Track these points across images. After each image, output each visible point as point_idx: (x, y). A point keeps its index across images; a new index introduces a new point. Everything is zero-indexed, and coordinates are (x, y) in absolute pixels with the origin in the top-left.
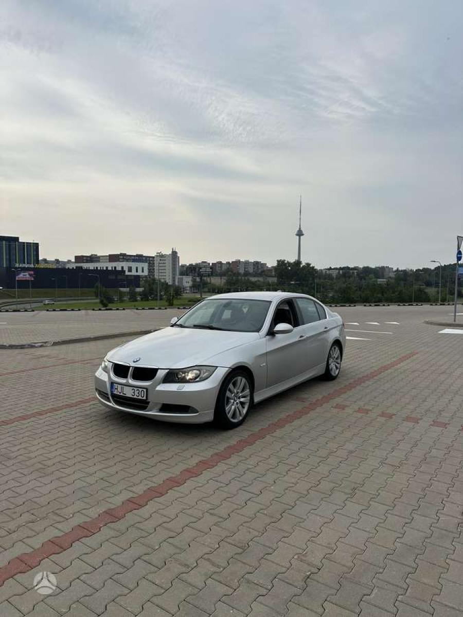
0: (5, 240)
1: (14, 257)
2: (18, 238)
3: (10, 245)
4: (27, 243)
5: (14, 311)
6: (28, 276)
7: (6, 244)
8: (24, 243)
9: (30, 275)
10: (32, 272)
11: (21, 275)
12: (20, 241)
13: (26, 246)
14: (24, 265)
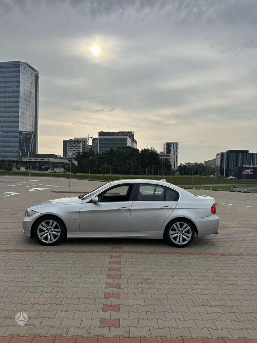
0: (241, 152)
1: (245, 161)
2: (248, 151)
3: (243, 155)
4: (253, 153)
5: (238, 192)
6: (250, 172)
7: (241, 155)
8: (251, 153)
9: (251, 171)
10: (252, 170)
11: (246, 171)
12: (249, 152)
13: (252, 155)
14: (250, 166)
